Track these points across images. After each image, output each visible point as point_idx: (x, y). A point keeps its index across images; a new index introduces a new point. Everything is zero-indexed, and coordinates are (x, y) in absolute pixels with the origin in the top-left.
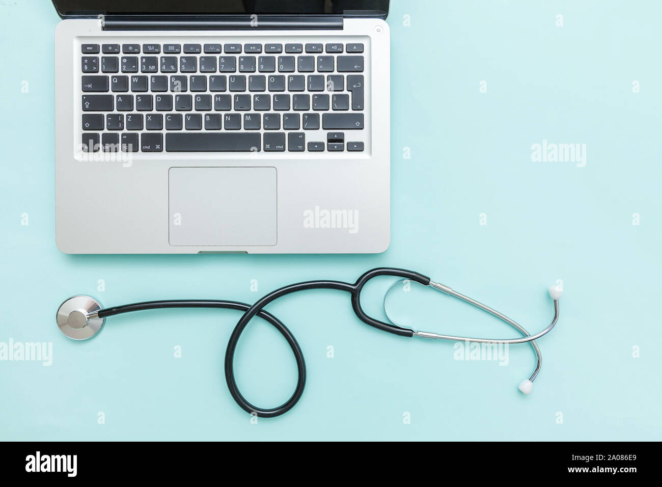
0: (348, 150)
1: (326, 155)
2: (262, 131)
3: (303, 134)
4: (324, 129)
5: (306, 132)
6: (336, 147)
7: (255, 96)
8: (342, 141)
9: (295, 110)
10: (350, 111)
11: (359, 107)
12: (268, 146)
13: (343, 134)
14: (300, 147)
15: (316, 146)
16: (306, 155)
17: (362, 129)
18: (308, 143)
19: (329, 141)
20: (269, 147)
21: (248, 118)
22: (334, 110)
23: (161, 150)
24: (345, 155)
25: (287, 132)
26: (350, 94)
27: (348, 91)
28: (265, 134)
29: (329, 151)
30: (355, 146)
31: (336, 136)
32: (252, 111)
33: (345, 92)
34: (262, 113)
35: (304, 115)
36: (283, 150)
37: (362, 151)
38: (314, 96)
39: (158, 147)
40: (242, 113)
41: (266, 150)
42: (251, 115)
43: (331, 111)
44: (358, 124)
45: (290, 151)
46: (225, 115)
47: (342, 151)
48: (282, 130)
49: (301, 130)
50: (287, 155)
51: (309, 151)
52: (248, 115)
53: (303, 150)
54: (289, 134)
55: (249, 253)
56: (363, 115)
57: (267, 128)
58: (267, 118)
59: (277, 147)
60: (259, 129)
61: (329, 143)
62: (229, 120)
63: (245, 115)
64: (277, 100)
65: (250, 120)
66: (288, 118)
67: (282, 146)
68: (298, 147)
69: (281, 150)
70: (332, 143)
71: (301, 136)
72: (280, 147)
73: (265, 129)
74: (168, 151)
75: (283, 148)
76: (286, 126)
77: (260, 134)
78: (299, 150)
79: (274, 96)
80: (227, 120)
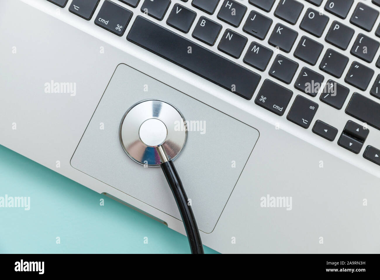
0: (364, 156)
1: (333, 148)
2: (265, 76)
3: (316, 106)
4: (347, 112)
5: (322, 105)
6: (351, 144)
7: (278, 25)
8: (362, 140)
9: (321, 69)
12: (263, 99)
13: (368, 132)
14: (305, 121)
15: (326, 131)
16: (307, 135)
18: (317, 122)
19: (345, 132)
20: (264, 101)
21: (256, 50)
22: (372, 94)
23: (120, 34)
24: (358, 161)
25: (296, 93)
28: (267, 82)
29: (339, 144)
30: (376, 156)
31: (357, 130)
32: (265, 43)
34: (276, 52)
35: (330, 81)
36: (280, 114)
38: (355, 63)
39: (119, 28)
40: (251, 39)
41: (258, 102)
42: (262, 48)
43: (367, 94)
45: (288, 118)
46: (228, 31)
47: (356, 153)
48: (291, 87)
49: (316, 100)
50: (282, 122)
51: (314, 131)
52: (258, 45)
53: (306, 127)
54: (298, 97)
55: (169, 226)
57: (273, 75)
58: (280, 62)
59: (275, 106)
60: (262, 71)
61: (344, 134)
62: (230, 39)
63: (253, 44)
64: (304, 44)
65: (257, 53)
66: (307, 75)
67: (282, 109)
68: (303, 119)
69: (277, 112)
70: (349, 136)
71: (312, 108)
72: (278, 107)
73: (270, 74)
74: (129, 39)
75: (281, 111)
76: (299, 85)
77: (260, 78)
78: (302, 124)
79: (303, 38)
80: (226, 38)
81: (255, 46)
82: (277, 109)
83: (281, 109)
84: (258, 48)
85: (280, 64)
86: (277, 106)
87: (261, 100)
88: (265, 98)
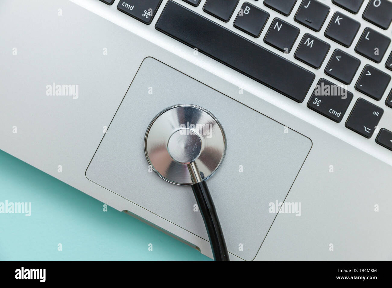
2: (320, 74)
3: (381, 112)
5: (387, 110)
7: (337, 14)
9: (387, 67)
12: (317, 102)
14: (367, 129)
15: (391, 141)
16: (369, 146)
18: (382, 130)
20: (318, 105)
21: (310, 43)
23: (147, 22)
25: (357, 95)
28: (322, 81)
32: (320, 35)
34: (334, 46)
36: (338, 120)
39: (146, 14)
40: (304, 30)
41: (311, 106)
42: (317, 41)
45: (347, 126)
46: (276, 20)
48: (350, 88)
49: (381, 104)
50: (339, 131)
51: (377, 142)
52: (312, 38)
53: (368, 136)
54: (360, 101)
55: (202, 252)
57: (330, 73)
58: (338, 58)
59: (331, 111)
60: (317, 68)
62: (279, 30)
63: (307, 36)
64: (367, 37)
65: (311, 47)
66: (370, 74)
67: (340, 114)
68: (364, 127)
69: (334, 118)
71: (376, 113)
72: (335, 112)
73: (326, 72)
74: (158, 28)
75: (339, 116)
76: (361, 86)
77: (314, 76)
78: (363, 133)
79: (367, 30)
80: (274, 28)
81: (309, 39)
82: (334, 114)
83: (338, 115)
84: (313, 41)
85: (339, 60)
86: (333, 111)
87: (314, 103)
88: (320, 101)
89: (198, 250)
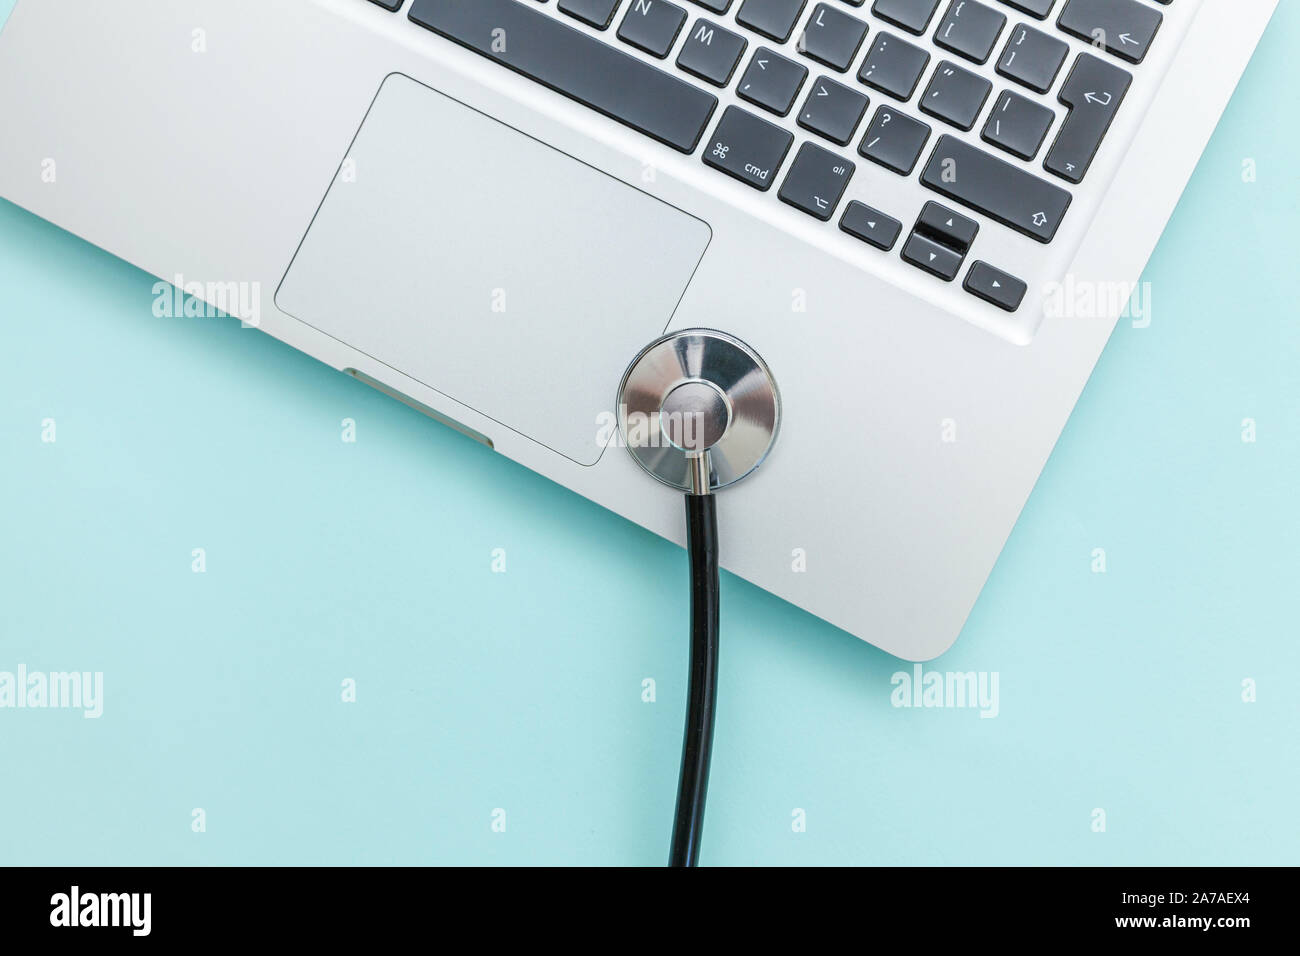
0: (967, 287)
1: (888, 268)
2: (727, 97)
3: (851, 168)
4: (924, 182)
5: (862, 165)
6: (933, 256)
8: (962, 247)
9: (861, 80)
10: (1035, 168)
11: (1070, 167)
12: (721, 151)
13: (975, 228)
14: (820, 203)
15: (872, 224)
16: (827, 237)
17: (1044, 240)
18: (852, 205)
19: (921, 227)
20: (723, 157)
21: (706, 37)
22: (985, 138)
23: (392, 6)
24: (951, 297)
25: (802, 137)
26: (1061, 113)
27: (1062, 100)
28: (730, 109)
29: (905, 257)
30: (996, 284)
31: (950, 223)
32: (728, 22)
33: (1049, 101)
34: (756, 42)
35: (882, 109)
36: (762, 187)
37: (1010, 309)
38: (943, 65)
40: (695, 13)
41: (709, 161)
42: (720, 33)
43: (972, 138)
44: (1039, 219)
45: (782, 198)
47: (947, 278)
48: (788, 123)
49: (850, 153)
50: (766, 208)
51: (843, 228)
52: (709, 26)
53: (823, 217)
54: (806, 146)
55: (496, 449)
56: (1069, 198)
57: (746, 94)
58: (762, 64)
59: (749, 168)
60: (720, 85)
61: (916, 232)
62: (645, 12)
63: (700, 24)
64: (821, 22)
65: (708, 44)
66: (826, 94)
67: (766, 173)
68: (815, 197)
69: (751, 180)
70: (928, 237)
71: (838, 170)
72: (756, 169)
73: (740, 93)
74: (414, 18)
75: (764, 178)
76: (808, 116)
77: (715, 102)
78: (813, 210)
79: (820, 7)
80: (637, 10)
81: (704, 29)
82: (754, 173)
83: (763, 175)
84: (711, 32)
85: (764, 68)
86: (754, 167)
87: (716, 153)
88: (726, 149)
89: (489, 446)
